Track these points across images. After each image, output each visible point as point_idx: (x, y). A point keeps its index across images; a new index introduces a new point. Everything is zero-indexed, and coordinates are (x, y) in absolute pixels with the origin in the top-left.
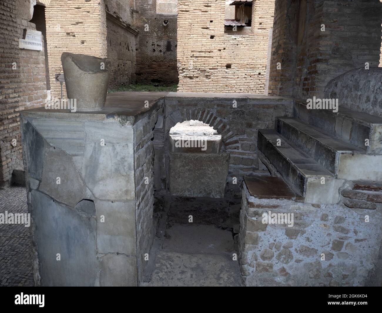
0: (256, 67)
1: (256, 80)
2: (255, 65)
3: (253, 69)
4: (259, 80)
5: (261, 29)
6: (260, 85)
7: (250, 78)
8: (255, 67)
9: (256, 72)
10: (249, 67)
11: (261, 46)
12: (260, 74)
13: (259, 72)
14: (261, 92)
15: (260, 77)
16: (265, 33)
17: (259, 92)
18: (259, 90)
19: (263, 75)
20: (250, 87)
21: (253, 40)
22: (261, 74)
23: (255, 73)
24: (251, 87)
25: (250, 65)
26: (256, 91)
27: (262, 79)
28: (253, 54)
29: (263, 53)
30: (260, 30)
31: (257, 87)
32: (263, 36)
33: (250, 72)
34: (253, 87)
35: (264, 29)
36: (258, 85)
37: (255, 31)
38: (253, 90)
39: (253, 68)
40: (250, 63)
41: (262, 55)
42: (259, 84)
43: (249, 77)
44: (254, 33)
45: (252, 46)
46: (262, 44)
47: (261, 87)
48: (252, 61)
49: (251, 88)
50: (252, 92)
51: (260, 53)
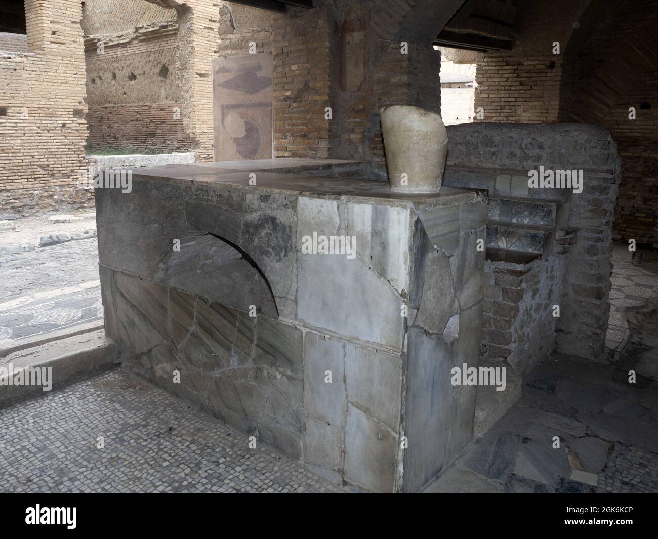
0: (57, 113)
1: (59, 138)
2: (55, 110)
3: (51, 117)
4: (65, 136)
5: (56, 43)
6: (67, 147)
7: (48, 134)
8: (54, 112)
9: (58, 122)
10: (43, 112)
11: (61, 75)
12: (64, 125)
13: (62, 122)
14: (71, 159)
15: (66, 131)
16: (65, 51)
17: (68, 159)
18: (66, 155)
19: (70, 127)
20: (49, 150)
21: (45, 63)
22: (67, 125)
23: (56, 125)
24: (52, 150)
25: (44, 109)
26: (61, 158)
27: (70, 134)
28: (48, 90)
29: (65, 88)
30: (55, 46)
31: (62, 150)
32: (62, 57)
33: (46, 122)
34: (56, 150)
35: (62, 43)
36: (64, 147)
37: (45, 46)
38: (57, 156)
39: (51, 115)
40: (45, 106)
41: (64, 91)
42: (65, 145)
43: (46, 131)
44: (45, 49)
45: (44, 73)
46: (62, 72)
47: (69, 149)
48: (47, 103)
49: (53, 153)
50: (55, 160)
51: (60, 87)
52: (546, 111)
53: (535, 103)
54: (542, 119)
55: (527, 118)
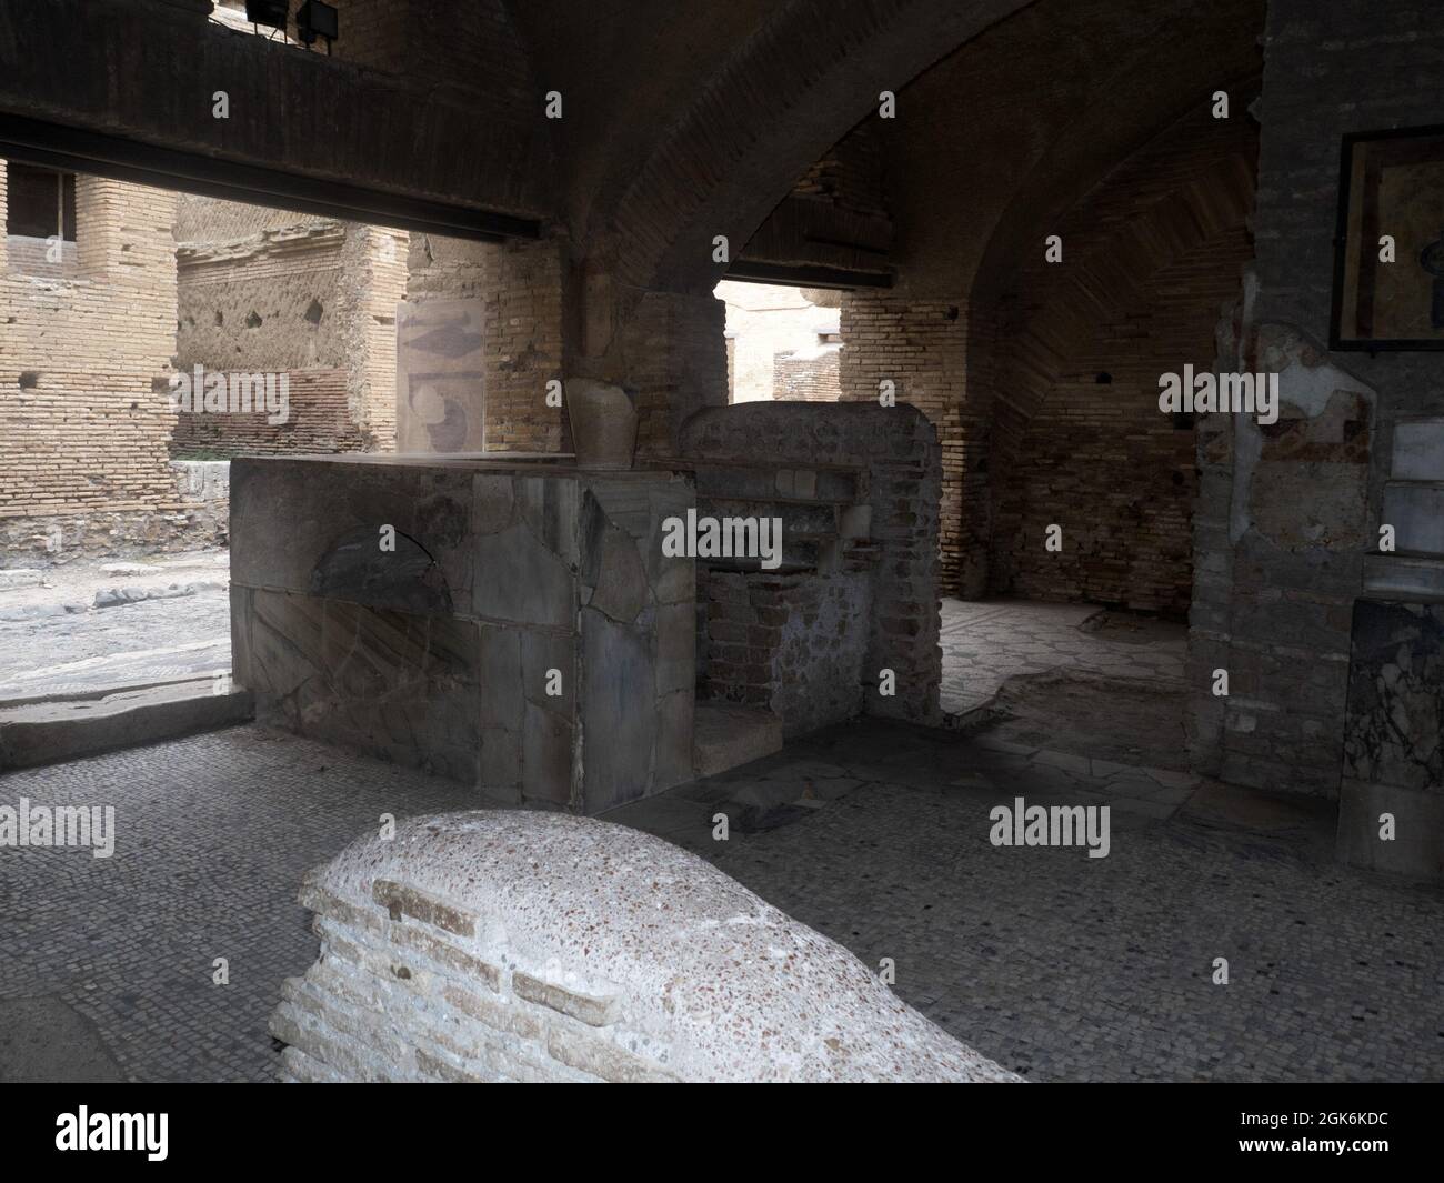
0: (123, 383)
1: (125, 427)
2: (120, 378)
3: (113, 391)
4: (136, 425)
5: (128, 264)
6: (138, 444)
7: (106, 421)
8: (119, 383)
9: (124, 400)
10: (100, 383)
11: (135, 319)
12: (134, 406)
13: (132, 400)
14: (144, 465)
15: (138, 416)
16: (143, 279)
17: (139, 466)
18: (135, 457)
19: (145, 410)
20: (106, 449)
21: (108, 299)
22: (140, 406)
23: (121, 405)
24: (112, 449)
25: (101, 377)
26: (127, 463)
27: (145, 422)
28: (111, 344)
29: (139, 341)
30: (127, 269)
31: (129, 449)
32: (138, 288)
33: (104, 400)
34: (118, 449)
35: (138, 265)
36: (133, 443)
37: (111, 269)
38: (120, 460)
39: (113, 388)
40: (104, 372)
41: (139, 347)
42: (135, 440)
43: (103, 416)
44: (109, 275)
45: (104, 316)
46: (137, 313)
47: (141, 447)
48: (107, 366)
49: (112, 454)
50: (117, 466)
51: (130, 340)
52: (948, 386)
53: (931, 374)
54: (942, 399)
55: (919, 398)
